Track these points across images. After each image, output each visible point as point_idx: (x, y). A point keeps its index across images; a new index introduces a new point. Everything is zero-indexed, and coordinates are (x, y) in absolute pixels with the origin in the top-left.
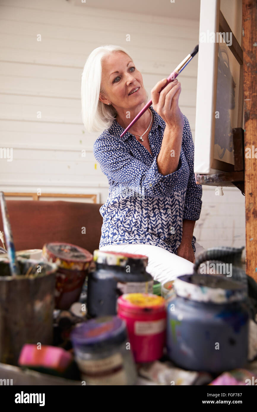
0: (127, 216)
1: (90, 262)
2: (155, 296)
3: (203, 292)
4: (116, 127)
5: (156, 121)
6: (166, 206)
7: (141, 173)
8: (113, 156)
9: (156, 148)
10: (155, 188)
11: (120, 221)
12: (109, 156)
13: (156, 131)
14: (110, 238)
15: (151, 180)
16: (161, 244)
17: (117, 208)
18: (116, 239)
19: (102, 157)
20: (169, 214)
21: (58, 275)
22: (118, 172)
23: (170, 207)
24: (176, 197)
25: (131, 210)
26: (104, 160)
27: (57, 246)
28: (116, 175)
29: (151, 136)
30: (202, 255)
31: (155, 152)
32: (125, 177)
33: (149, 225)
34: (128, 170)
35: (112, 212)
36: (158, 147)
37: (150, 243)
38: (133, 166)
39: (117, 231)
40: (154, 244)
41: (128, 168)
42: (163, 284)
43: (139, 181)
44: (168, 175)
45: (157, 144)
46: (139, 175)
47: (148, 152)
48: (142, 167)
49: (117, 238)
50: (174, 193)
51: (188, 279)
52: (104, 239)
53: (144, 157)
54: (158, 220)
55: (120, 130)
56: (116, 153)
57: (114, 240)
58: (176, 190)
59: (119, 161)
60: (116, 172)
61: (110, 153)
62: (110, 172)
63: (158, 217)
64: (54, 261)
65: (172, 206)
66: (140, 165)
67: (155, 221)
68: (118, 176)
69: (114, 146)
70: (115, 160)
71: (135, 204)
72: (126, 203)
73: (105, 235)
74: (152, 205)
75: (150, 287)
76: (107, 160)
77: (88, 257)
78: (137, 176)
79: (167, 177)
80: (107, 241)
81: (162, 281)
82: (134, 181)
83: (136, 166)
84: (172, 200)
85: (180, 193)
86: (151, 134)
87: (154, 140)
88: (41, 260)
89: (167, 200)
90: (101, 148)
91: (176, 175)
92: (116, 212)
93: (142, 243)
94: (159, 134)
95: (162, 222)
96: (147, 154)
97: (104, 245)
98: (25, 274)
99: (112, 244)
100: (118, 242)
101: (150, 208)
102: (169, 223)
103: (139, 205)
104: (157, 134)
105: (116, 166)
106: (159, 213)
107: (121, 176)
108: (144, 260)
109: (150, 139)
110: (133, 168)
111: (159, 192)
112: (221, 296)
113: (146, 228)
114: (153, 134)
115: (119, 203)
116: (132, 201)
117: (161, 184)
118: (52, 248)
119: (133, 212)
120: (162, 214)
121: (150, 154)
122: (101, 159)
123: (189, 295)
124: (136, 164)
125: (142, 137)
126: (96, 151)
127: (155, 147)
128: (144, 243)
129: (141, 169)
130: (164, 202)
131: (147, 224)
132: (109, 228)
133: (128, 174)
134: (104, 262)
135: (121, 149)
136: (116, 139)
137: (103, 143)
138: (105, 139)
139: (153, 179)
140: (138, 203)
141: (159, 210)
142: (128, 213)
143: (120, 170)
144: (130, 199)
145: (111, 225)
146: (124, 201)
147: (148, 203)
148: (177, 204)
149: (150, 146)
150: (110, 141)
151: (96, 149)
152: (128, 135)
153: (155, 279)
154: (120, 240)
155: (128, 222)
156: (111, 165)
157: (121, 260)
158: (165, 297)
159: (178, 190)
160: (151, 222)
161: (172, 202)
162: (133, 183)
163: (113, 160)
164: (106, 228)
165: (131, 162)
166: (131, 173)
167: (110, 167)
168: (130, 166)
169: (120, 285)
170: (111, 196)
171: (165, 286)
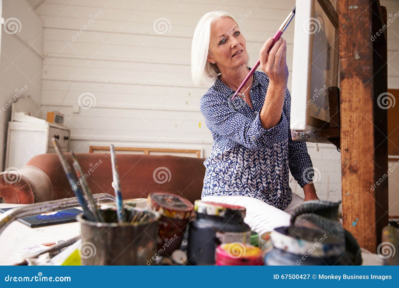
0: (229, 168)
1: (191, 212)
2: (253, 247)
3: (300, 245)
4: (221, 85)
5: (256, 79)
6: (266, 156)
7: (244, 126)
8: (218, 110)
9: (257, 104)
10: (258, 141)
11: (223, 172)
12: (215, 110)
13: (257, 89)
14: (211, 189)
15: (254, 133)
16: (259, 196)
17: (220, 160)
18: (217, 191)
19: (208, 111)
20: (268, 164)
21: (161, 223)
22: (222, 125)
23: (269, 158)
24: (275, 149)
25: (233, 162)
26: (209, 113)
27: (160, 195)
28: (220, 127)
29: (252, 93)
30: (299, 208)
31: (255, 107)
32: (229, 129)
33: (249, 176)
34: (231, 122)
35: (215, 164)
36: (258, 103)
37: (248, 195)
38: (236, 119)
39: (217, 183)
40: (252, 196)
41: (232, 120)
42: (260, 235)
43: (243, 132)
44: (271, 129)
45: (257, 100)
46: (243, 127)
47: (249, 107)
48: (244, 119)
49: (217, 189)
50: (273, 145)
51: (284, 231)
52: (205, 189)
53: (246, 111)
54: (258, 170)
55: (224, 87)
56: (221, 107)
57: (215, 191)
58: (275, 142)
59: (224, 114)
60: (220, 124)
61: (216, 107)
62: (215, 125)
63: (258, 168)
64: (157, 210)
65: (270, 157)
66: (242, 117)
67: (255, 172)
68: (223, 128)
69: (219, 101)
70: (220, 113)
71: (237, 155)
72: (229, 154)
73: (206, 186)
74: (253, 156)
75: (248, 237)
76: (213, 113)
77: (189, 206)
78: (240, 128)
79: (270, 131)
80: (209, 192)
81: (260, 231)
82: (238, 133)
83: (239, 119)
84: (271, 151)
85: (279, 144)
86: (251, 91)
87: (255, 96)
88: (146, 209)
89: (266, 151)
90: (207, 103)
91: (278, 128)
92: (220, 163)
93: (241, 195)
94: (259, 91)
95: (261, 172)
96: (249, 108)
97: (206, 195)
98: (130, 221)
99: (212, 195)
100: (218, 193)
101: (251, 159)
102: (267, 173)
103: (242, 157)
104: (257, 91)
105: (221, 119)
106: (259, 163)
107: (225, 128)
108: (242, 211)
109: (251, 95)
110: (236, 120)
111: (262, 145)
112: (318, 249)
113: (246, 178)
114: (254, 91)
115: (223, 155)
116: (235, 152)
117: (264, 137)
118: (156, 197)
119: (235, 163)
120: (262, 164)
121: (251, 109)
122: (207, 113)
123: (286, 247)
124: (239, 117)
125: (244, 93)
126: (203, 106)
127: (256, 102)
128: (243, 195)
129: (243, 122)
130: (264, 153)
131: (247, 175)
132: (210, 179)
133: (232, 125)
134: (204, 212)
135: (226, 104)
136: (220, 95)
137: (209, 98)
138: (210, 94)
139: (257, 133)
140: (240, 155)
141: (259, 161)
142: (231, 165)
143: (225, 122)
144: (233, 150)
145: (212, 177)
146: (228, 153)
147: (249, 155)
148: (275, 155)
149: (251, 101)
150: (215, 96)
151: (202, 104)
152: (231, 91)
153: (253, 229)
154: (220, 192)
155: (230, 173)
156: (216, 118)
157: (220, 211)
158: (263, 248)
159: (277, 142)
160: (251, 173)
161: (271, 153)
162: (237, 135)
163: (218, 114)
164: (208, 179)
165: (234, 115)
166: (234, 125)
167: (215, 120)
168: (233, 119)
169: (218, 235)
170: (214, 149)
171: (263, 236)
